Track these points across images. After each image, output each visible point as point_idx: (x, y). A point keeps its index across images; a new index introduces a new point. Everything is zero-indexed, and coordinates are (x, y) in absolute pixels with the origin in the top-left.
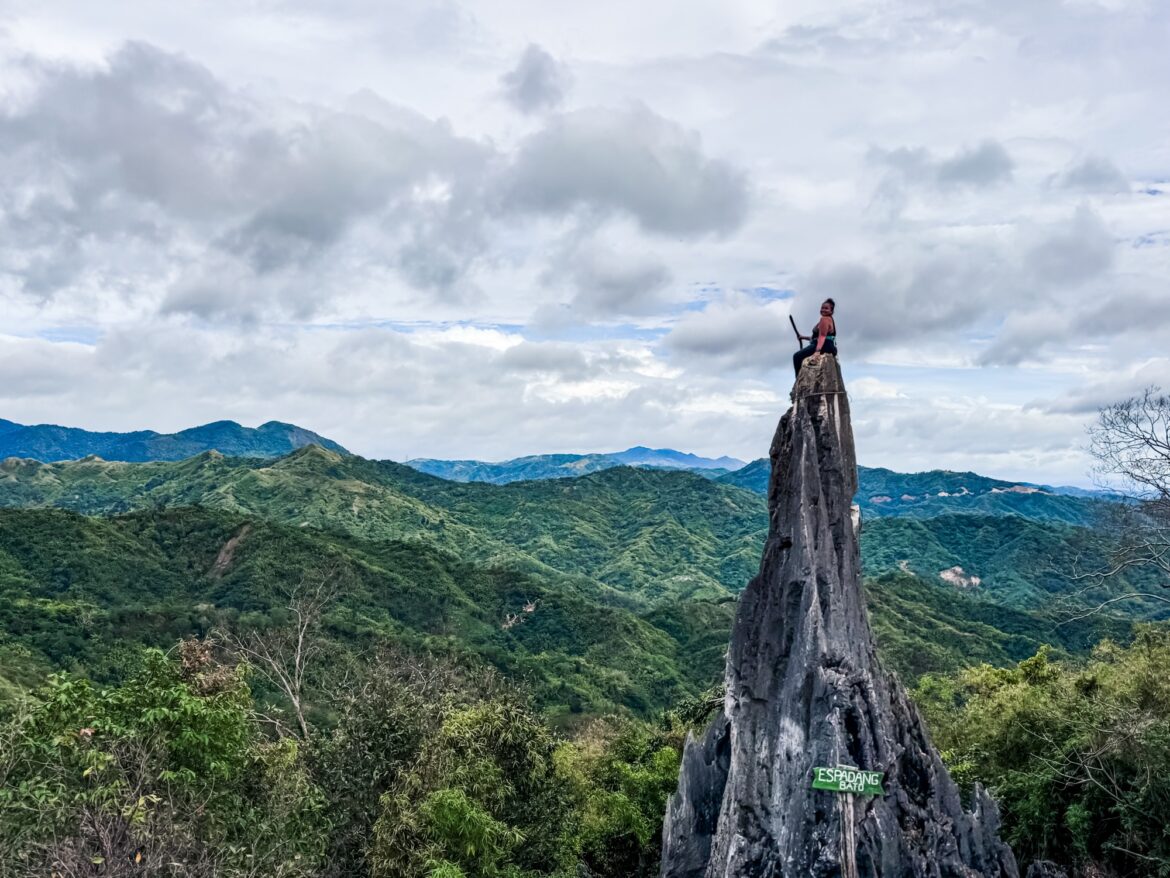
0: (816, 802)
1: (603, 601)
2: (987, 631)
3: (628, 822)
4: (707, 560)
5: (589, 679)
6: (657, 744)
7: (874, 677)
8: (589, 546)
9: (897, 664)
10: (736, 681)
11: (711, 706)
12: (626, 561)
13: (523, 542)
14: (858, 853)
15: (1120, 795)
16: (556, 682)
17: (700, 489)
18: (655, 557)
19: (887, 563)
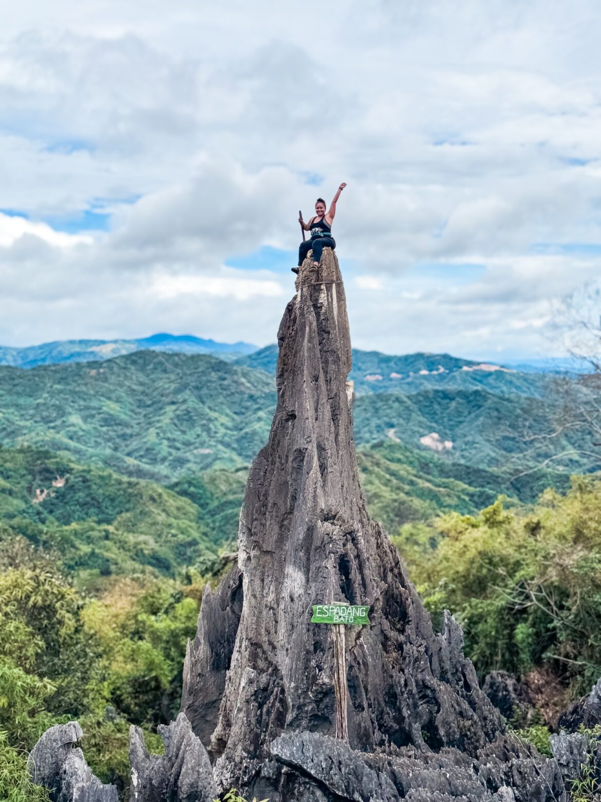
0: (314, 634)
1: (130, 474)
2: (457, 486)
3: (151, 666)
4: (225, 435)
5: (118, 545)
6: (179, 597)
7: (363, 527)
8: (117, 424)
9: (385, 517)
10: (248, 537)
11: (226, 560)
12: (151, 437)
13: (51, 422)
14: (349, 674)
15: (557, 614)
16: (85, 549)
17: (218, 371)
18: (179, 433)
19: (378, 432)
